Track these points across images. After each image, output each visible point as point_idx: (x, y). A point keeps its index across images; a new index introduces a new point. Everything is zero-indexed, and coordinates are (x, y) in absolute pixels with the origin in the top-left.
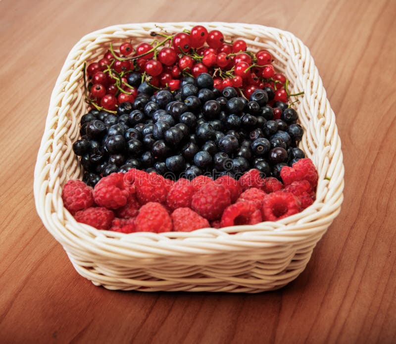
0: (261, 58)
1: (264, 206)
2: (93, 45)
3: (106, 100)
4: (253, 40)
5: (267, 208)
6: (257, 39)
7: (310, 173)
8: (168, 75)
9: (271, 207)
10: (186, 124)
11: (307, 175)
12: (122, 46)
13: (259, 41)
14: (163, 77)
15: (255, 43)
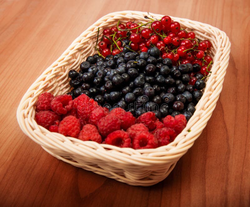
0: (201, 45)
1: (135, 137)
2: (111, 20)
3: (105, 52)
4: (204, 33)
5: (137, 139)
6: (205, 33)
7: (179, 126)
8: (144, 44)
9: (139, 139)
10: (129, 75)
11: (177, 125)
12: (128, 23)
13: (207, 35)
14: (141, 45)
15: (204, 35)
